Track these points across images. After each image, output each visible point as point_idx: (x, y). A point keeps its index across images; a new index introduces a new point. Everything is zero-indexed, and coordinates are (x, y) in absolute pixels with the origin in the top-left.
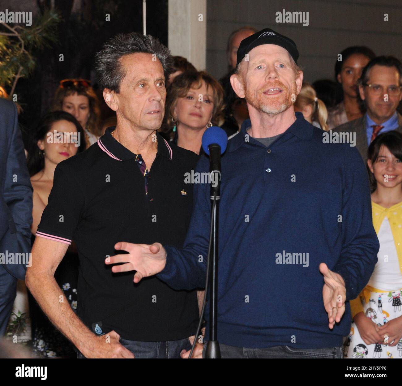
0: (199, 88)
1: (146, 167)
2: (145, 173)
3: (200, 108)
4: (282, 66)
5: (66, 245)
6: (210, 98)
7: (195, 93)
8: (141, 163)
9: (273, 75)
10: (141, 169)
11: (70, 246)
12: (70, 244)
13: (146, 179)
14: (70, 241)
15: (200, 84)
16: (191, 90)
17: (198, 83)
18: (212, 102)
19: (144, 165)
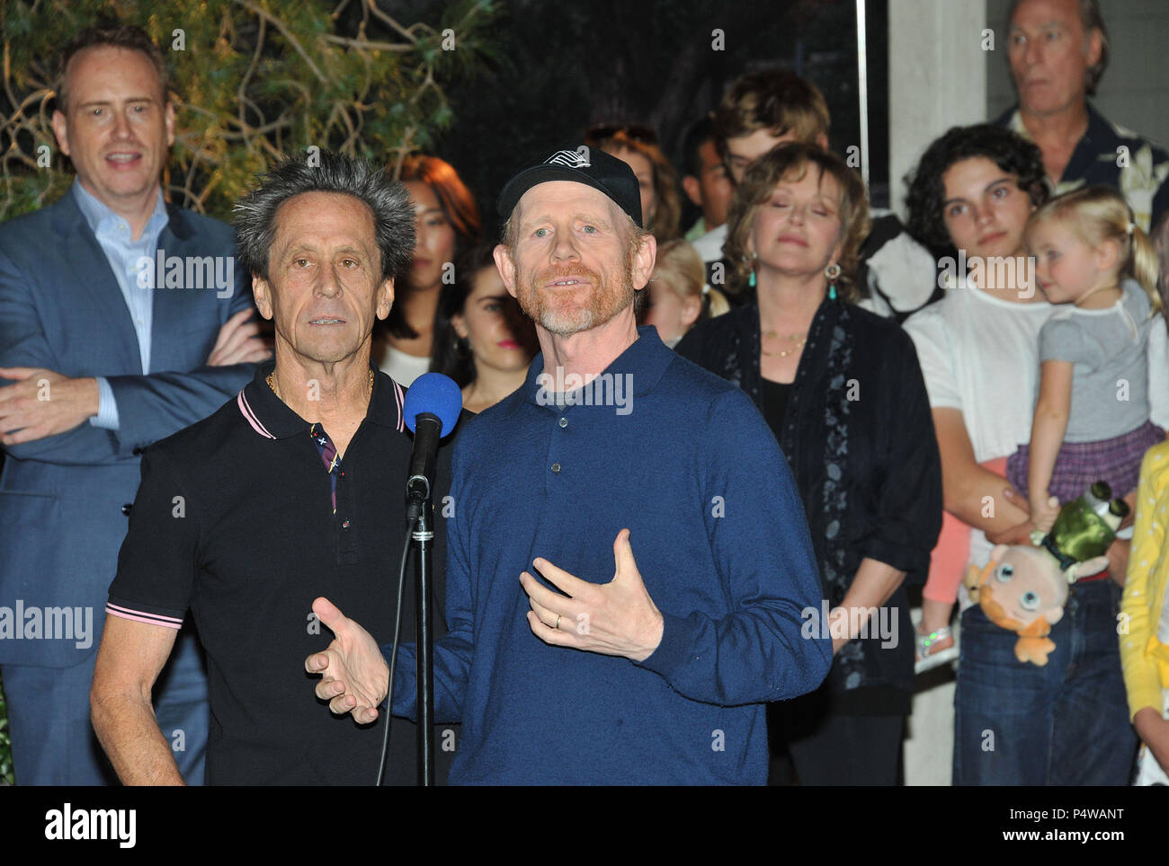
0: (800, 180)
1: (336, 451)
2: (334, 464)
3: (801, 225)
4: (590, 229)
5: (168, 631)
6: (828, 203)
7: (790, 192)
8: (322, 441)
9: (563, 251)
10: (324, 457)
11: (179, 630)
12: (179, 627)
13: (332, 476)
14: (181, 621)
15: (801, 172)
16: (782, 184)
17: (798, 169)
18: (832, 213)
19: (331, 448)
